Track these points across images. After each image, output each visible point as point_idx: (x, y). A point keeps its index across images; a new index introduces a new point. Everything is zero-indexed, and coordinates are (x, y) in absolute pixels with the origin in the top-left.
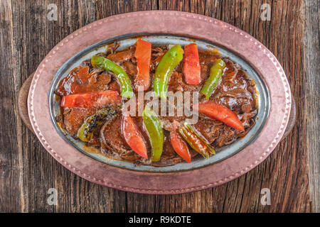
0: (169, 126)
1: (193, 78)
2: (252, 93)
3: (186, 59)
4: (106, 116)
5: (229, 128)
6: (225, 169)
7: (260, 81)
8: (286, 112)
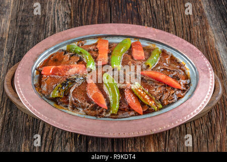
0: (123, 86)
2: (184, 71)
3: (133, 47)
4: (75, 79)
5: (170, 88)
6: (171, 117)
7: (188, 62)
8: (211, 78)
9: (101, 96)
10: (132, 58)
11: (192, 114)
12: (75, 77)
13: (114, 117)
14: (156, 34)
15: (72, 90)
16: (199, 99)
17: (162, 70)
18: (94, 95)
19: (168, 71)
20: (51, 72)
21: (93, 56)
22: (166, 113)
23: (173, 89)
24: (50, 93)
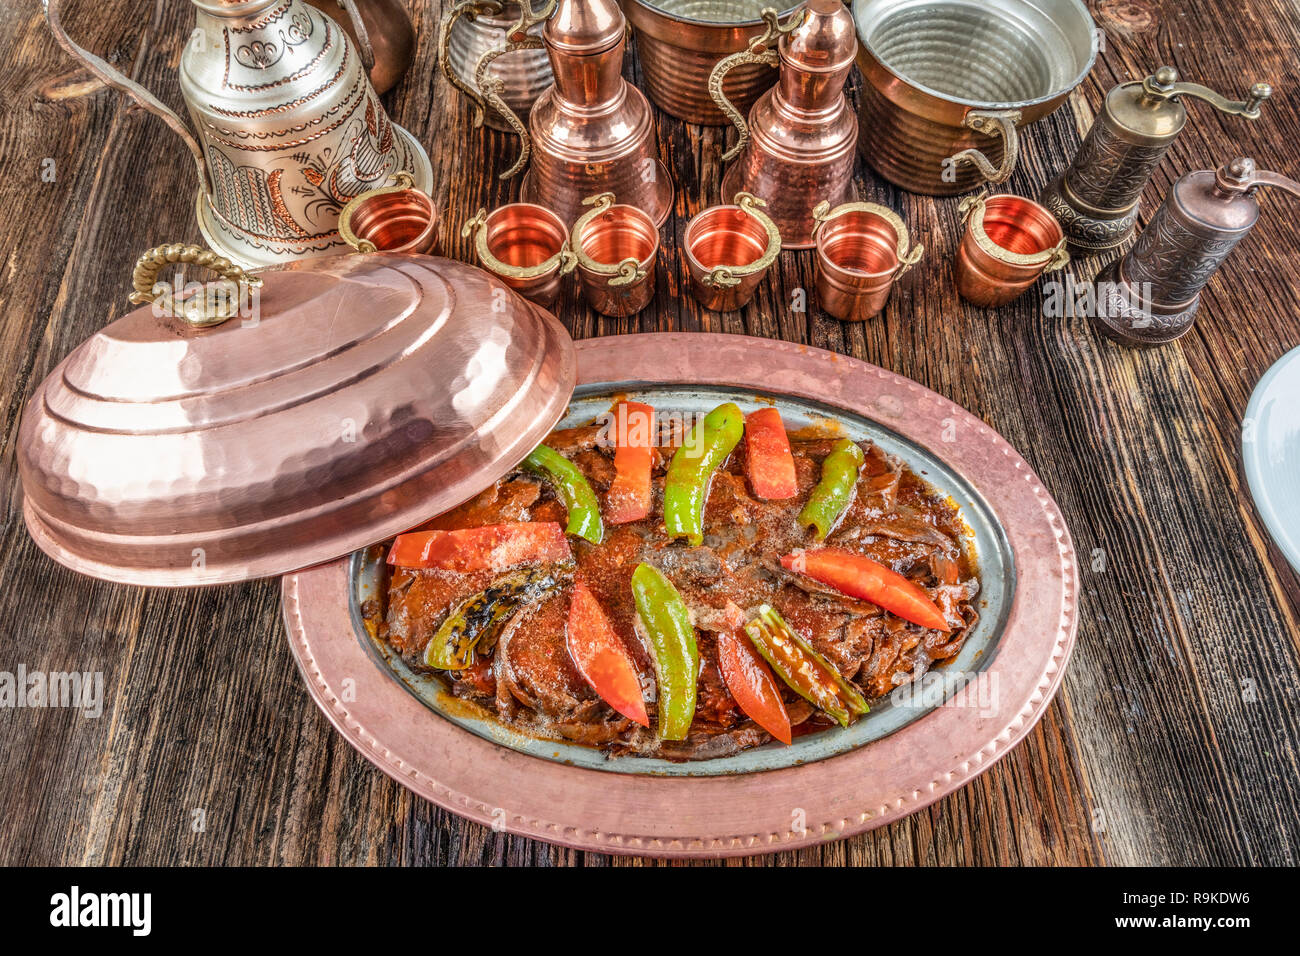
0: (710, 618)
1: (774, 484)
2: (953, 537)
3: (753, 439)
4: (521, 589)
5: (902, 627)
6: (907, 760)
7: (969, 498)
8: (1066, 578)
9: (626, 663)
10: (749, 487)
11: (992, 745)
12: (521, 580)
13: (677, 754)
14: (843, 380)
15: (506, 637)
16: (1019, 675)
17: (869, 540)
18: (593, 663)
19: (891, 544)
20: (425, 555)
21: (591, 480)
22: (887, 744)
23: (913, 626)
24: (424, 644)
